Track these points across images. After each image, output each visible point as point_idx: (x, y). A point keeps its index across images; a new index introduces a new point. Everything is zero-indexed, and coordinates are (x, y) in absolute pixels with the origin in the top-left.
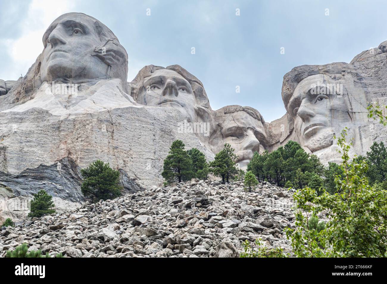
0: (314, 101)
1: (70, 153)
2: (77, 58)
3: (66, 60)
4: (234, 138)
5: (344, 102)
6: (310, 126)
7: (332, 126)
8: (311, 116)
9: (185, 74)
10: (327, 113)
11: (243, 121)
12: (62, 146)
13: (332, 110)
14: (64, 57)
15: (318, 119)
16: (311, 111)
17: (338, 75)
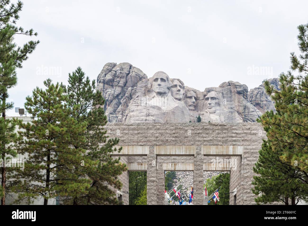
0: (212, 99)
1: (167, 121)
2: (164, 90)
3: (162, 90)
4: (189, 98)
5: (219, 101)
6: (210, 106)
7: (215, 107)
8: (211, 104)
9: (181, 82)
10: (215, 104)
11: (192, 94)
12: (165, 119)
13: (216, 103)
14: (161, 89)
15: (212, 105)
16: (211, 103)
17: (218, 93)
